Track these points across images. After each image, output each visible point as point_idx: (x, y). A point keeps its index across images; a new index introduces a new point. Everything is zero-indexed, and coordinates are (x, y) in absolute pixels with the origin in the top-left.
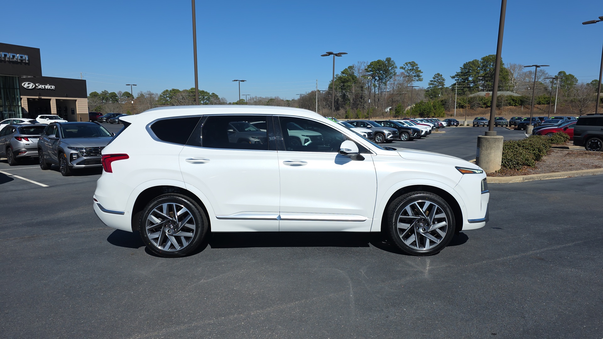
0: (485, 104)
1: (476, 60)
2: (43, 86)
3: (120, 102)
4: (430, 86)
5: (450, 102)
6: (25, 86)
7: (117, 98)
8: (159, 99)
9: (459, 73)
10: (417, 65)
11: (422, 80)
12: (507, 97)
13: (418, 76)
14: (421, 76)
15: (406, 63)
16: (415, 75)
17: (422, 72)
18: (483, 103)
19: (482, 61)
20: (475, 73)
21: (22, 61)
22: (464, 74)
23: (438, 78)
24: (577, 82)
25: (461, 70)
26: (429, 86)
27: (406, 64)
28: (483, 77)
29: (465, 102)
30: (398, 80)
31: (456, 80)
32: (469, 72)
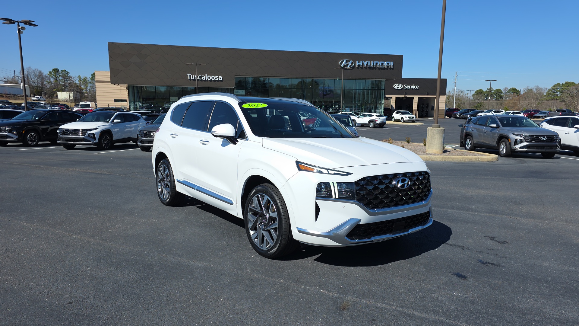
2: (409, 87)
3: (504, 99)
6: (395, 88)
7: (502, 94)
8: (547, 94)
21: (388, 66)
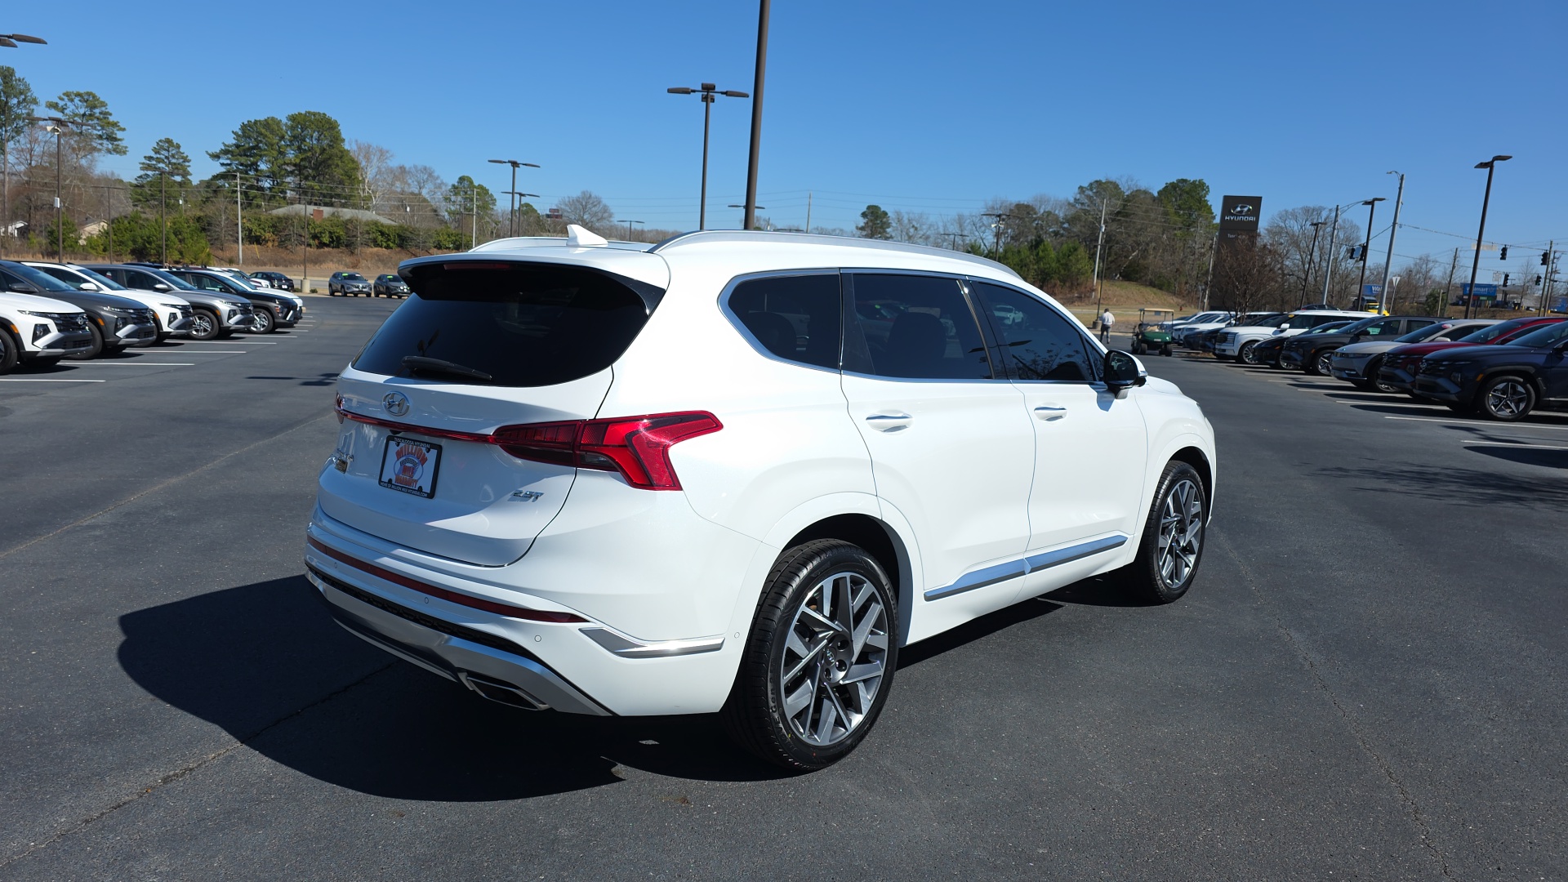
0: (315, 237)
1: (273, 119)
4: (146, 172)
5: (223, 223)
9: (231, 146)
10: (103, 104)
11: (125, 153)
12: (367, 224)
13: (111, 138)
14: (119, 140)
15: (67, 94)
16: (100, 133)
17: (124, 130)
18: (311, 234)
19: (289, 123)
20: (275, 153)
22: (244, 150)
23: (169, 151)
24: (494, 204)
25: (237, 140)
26: (142, 173)
27: (68, 96)
28: (295, 165)
29: (263, 229)
30: (46, 142)
31: (222, 164)
32: (256, 147)
